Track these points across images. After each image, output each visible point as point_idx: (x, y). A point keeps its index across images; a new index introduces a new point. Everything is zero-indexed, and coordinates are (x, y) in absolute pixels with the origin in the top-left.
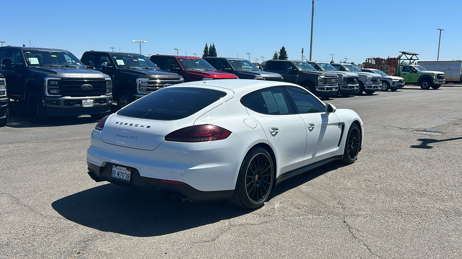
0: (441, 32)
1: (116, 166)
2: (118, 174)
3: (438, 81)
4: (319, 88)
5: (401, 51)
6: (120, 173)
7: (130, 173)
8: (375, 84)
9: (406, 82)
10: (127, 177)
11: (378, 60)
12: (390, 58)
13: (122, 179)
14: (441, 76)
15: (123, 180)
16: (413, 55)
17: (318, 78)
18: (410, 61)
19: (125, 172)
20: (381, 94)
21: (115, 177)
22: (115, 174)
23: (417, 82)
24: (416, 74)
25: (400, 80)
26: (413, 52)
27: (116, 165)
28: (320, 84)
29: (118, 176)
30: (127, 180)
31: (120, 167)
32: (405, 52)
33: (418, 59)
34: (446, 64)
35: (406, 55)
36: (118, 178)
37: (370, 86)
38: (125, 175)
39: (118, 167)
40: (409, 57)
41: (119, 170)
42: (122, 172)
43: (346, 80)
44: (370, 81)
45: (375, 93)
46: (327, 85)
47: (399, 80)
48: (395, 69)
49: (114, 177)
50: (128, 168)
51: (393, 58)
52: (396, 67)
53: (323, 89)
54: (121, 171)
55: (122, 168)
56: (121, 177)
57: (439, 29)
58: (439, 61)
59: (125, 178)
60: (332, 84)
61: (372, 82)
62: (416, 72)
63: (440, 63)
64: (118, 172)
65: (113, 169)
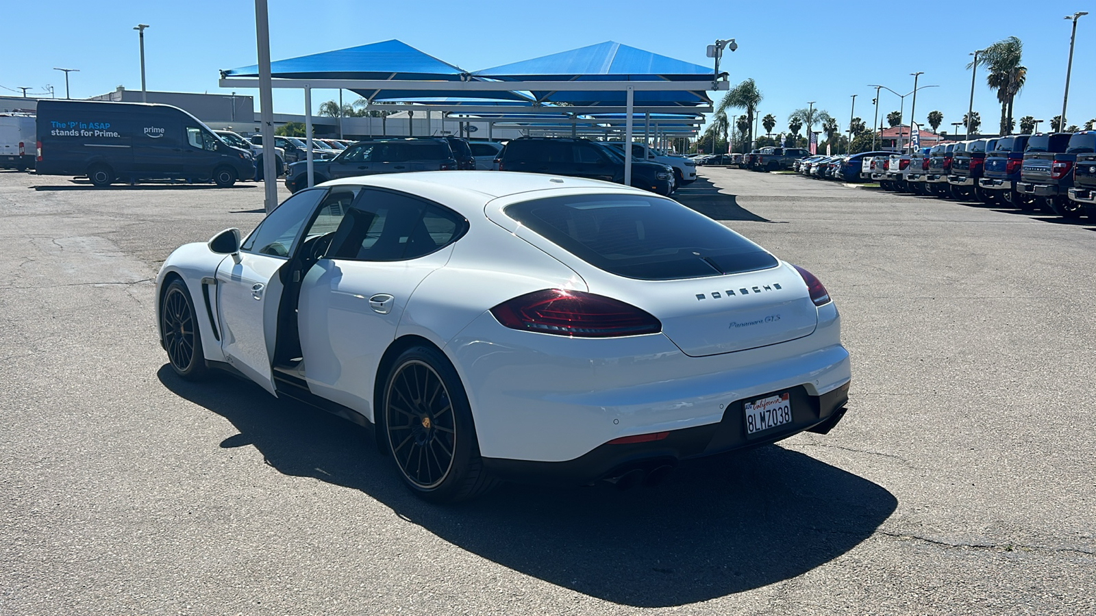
1: (753, 403)
2: (763, 419)
6: (767, 414)
7: (787, 403)
10: (784, 415)
13: (773, 425)
15: (777, 427)
19: (776, 406)
21: (756, 429)
22: (754, 423)
27: (753, 400)
29: (763, 424)
30: (785, 422)
31: (764, 400)
36: (764, 427)
38: (779, 413)
39: (758, 402)
41: (761, 410)
42: (769, 411)
49: (754, 431)
50: (781, 393)
54: (766, 409)
55: (768, 400)
56: (771, 423)
59: (780, 419)
64: (761, 413)
65: (748, 412)
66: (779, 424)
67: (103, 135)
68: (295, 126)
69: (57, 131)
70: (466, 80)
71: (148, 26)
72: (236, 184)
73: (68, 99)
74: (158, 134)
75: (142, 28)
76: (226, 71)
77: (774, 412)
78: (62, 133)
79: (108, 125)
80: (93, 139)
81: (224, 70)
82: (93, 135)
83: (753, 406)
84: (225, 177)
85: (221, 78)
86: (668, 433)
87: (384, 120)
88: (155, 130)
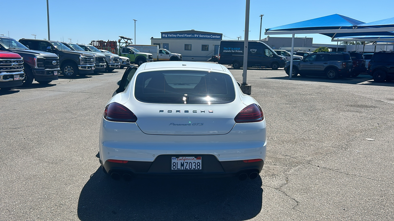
0: (135, 22)
2: (182, 165)
3: (149, 60)
4: (82, 67)
5: (120, 36)
6: (185, 164)
7: (200, 161)
8: (117, 63)
9: (131, 61)
10: (196, 166)
11: (101, 42)
12: (109, 41)
13: (189, 169)
14: (151, 56)
15: (191, 170)
16: (128, 39)
17: (80, 58)
18: (126, 44)
19: (193, 161)
20: (121, 71)
21: (177, 169)
22: (176, 166)
23: (134, 61)
24: (133, 54)
25: (128, 60)
26: (128, 37)
27: (177, 156)
28: (82, 63)
29: (182, 167)
30: (196, 169)
31: (184, 157)
32: (123, 37)
33: (132, 43)
34: (147, 47)
35: (124, 39)
36: (182, 169)
37: (113, 65)
38: (194, 164)
39: (181, 158)
40: (126, 40)
41: (182, 161)
42: (187, 163)
43: (98, 60)
44: (113, 60)
45: (115, 70)
46: (88, 64)
47: (126, 60)
48: (115, 50)
49: (176, 169)
50: (197, 156)
51: (113, 41)
52: (116, 49)
53: (85, 67)
54: (186, 161)
55: (187, 158)
56: (188, 167)
57: (134, 20)
58: (136, 44)
59: (194, 167)
60: (91, 63)
61: (114, 61)
62: (133, 53)
63: (143, 46)
64: (181, 163)
65: (173, 161)
66: (192, 169)
67: (238, 52)
68: (322, 49)
69: (225, 51)
70: (355, 28)
71: (263, 15)
72: (278, 69)
73: (238, 40)
74: (255, 51)
75: (262, 16)
76: (267, 29)
77: (190, 163)
78: (227, 51)
79: (240, 49)
80: (235, 53)
81: (266, 29)
82: (235, 52)
83: (177, 159)
84: (275, 66)
85: (265, 32)
86: (127, 162)
87: (364, 46)
88: (254, 50)
